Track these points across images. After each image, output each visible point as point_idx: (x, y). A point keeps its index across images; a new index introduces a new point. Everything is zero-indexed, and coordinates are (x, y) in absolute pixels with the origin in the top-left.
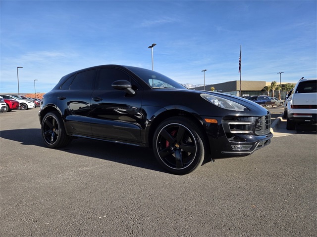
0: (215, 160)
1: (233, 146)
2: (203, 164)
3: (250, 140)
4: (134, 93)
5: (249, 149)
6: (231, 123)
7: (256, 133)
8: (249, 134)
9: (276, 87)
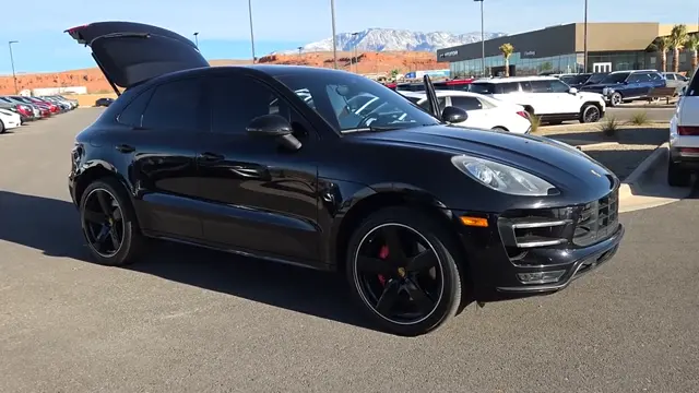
0: (487, 304)
1: (522, 275)
2: (458, 313)
3: (562, 260)
4: (300, 145)
5: (557, 280)
6: (520, 226)
7: (575, 241)
8: (561, 247)
9: (684, 40)
